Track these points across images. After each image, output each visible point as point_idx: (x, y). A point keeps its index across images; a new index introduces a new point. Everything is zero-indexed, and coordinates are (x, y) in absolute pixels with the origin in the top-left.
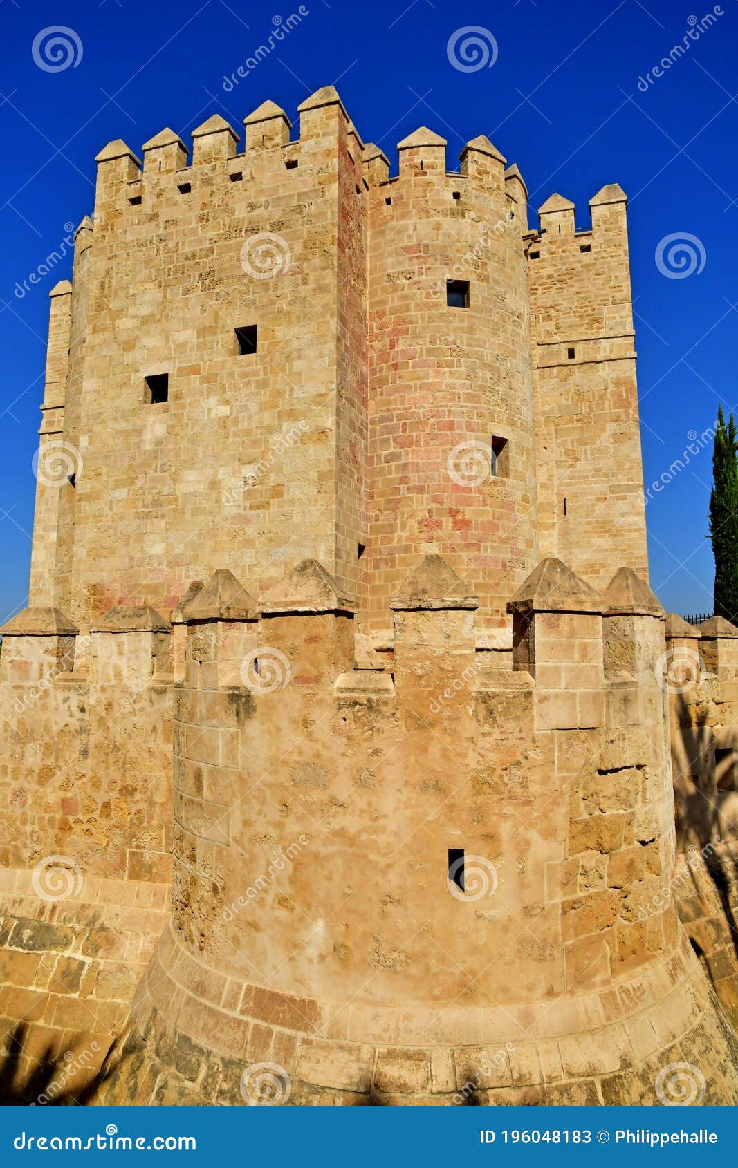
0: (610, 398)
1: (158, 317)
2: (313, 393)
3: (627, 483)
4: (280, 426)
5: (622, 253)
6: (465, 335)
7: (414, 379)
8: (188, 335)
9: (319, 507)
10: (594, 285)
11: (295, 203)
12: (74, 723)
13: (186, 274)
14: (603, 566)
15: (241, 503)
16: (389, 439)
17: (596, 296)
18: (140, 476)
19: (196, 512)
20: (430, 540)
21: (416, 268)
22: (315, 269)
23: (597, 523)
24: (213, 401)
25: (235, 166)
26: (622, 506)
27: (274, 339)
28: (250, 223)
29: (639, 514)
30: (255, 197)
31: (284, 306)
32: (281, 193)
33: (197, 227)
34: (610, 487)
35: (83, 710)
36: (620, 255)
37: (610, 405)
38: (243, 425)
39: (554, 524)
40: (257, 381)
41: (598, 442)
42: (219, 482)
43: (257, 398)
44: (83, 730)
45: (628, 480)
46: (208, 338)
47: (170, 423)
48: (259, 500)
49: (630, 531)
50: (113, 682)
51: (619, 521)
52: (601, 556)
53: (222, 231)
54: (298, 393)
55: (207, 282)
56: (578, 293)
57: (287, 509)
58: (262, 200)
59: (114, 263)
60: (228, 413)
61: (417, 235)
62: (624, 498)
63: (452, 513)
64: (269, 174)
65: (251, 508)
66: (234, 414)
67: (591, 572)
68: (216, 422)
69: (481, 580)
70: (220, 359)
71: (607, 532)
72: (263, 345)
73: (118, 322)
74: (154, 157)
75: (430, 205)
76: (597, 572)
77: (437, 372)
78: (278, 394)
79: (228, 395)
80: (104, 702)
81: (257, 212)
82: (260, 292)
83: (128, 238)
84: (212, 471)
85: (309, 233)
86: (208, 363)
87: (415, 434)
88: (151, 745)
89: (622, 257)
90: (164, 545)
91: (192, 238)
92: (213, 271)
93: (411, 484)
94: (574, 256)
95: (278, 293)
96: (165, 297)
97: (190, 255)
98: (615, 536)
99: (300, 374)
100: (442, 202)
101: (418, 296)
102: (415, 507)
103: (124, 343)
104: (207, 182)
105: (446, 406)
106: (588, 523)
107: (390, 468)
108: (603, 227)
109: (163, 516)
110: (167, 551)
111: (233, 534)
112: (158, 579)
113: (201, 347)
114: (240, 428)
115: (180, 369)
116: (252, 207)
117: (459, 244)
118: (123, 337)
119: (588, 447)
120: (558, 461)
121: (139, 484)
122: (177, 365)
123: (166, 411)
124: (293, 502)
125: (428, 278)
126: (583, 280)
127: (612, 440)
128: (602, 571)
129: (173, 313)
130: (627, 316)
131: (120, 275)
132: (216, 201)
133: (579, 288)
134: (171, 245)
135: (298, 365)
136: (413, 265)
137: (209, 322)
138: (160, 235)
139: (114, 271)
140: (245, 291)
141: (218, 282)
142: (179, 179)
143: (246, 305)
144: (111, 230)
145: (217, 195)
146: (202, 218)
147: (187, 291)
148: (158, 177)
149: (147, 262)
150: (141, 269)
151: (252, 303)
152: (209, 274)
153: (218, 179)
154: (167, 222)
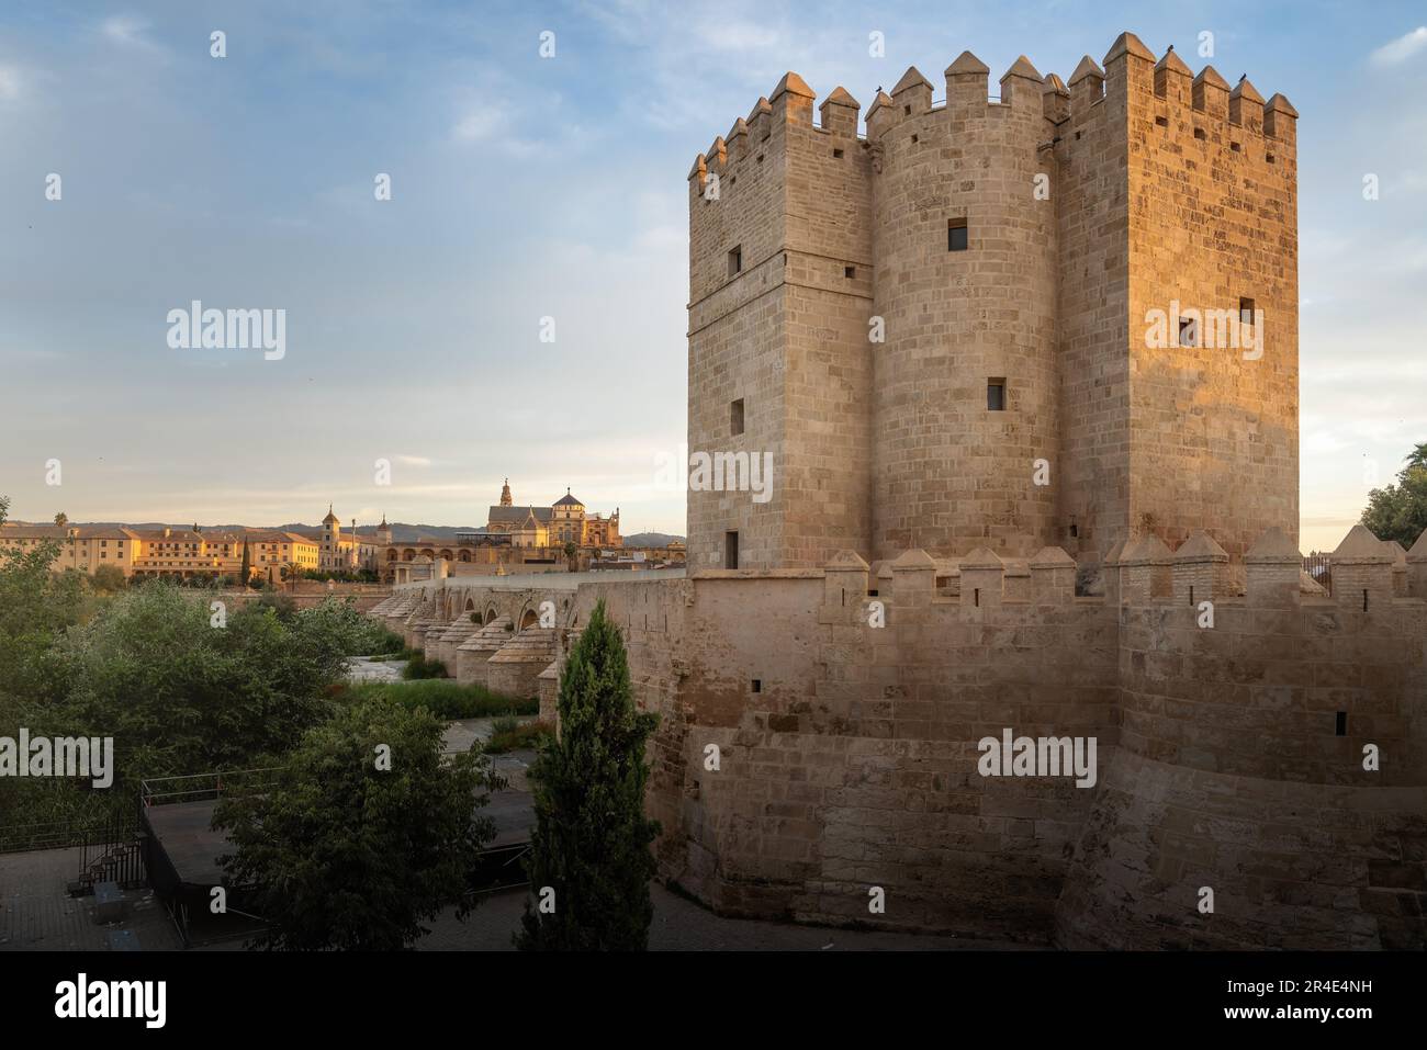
15: (1248, 455)
18: (1180, 414)
25: (1236, 135)
28: (1247, 199)
30: (1249, 175)
32: (1265, 183)
33: (1211, 181)
53: (1228, 196)
55: (1221, 240)
57: (1274, 466)
60: (1239, 374)
64: (1257, 159)
66: (1242, 376)
68: (1231, 379)
73: (1155, 249)
81: (1251, 191)
83: (1159, 160)
84: (1230, 422)
91: (1208, 191)
92: (1225, 233)
96: (1191, 241)
97: (1207, 207)
103: (1161, 273)
104: (1217, 138)
110: (1202, 488)
112: (1196, 513)
113: (1219, 304)
116: (1248, 184)
118: (1160, 267)
124: (1277, 461)
129: (1198, 261)
131: (1154, 197)
132: (1222, 159)
137: (1223, 283)
138: (1183, 172)
139: (1149, 191)
140: (1245, 263)
141: (1228, 245)
142: (1195, 121)
143: (1247, 278)
144: (1144, 142)
145: (1224, 157)
146: (1214, 173)
147: (1207, 243)
148: (1179, 106)
149: (1176, 196)
150: (1171, 200)
151: (1250, 278)
152: (1221, 235)
153: (1224, 141)
154: (1188, 162)
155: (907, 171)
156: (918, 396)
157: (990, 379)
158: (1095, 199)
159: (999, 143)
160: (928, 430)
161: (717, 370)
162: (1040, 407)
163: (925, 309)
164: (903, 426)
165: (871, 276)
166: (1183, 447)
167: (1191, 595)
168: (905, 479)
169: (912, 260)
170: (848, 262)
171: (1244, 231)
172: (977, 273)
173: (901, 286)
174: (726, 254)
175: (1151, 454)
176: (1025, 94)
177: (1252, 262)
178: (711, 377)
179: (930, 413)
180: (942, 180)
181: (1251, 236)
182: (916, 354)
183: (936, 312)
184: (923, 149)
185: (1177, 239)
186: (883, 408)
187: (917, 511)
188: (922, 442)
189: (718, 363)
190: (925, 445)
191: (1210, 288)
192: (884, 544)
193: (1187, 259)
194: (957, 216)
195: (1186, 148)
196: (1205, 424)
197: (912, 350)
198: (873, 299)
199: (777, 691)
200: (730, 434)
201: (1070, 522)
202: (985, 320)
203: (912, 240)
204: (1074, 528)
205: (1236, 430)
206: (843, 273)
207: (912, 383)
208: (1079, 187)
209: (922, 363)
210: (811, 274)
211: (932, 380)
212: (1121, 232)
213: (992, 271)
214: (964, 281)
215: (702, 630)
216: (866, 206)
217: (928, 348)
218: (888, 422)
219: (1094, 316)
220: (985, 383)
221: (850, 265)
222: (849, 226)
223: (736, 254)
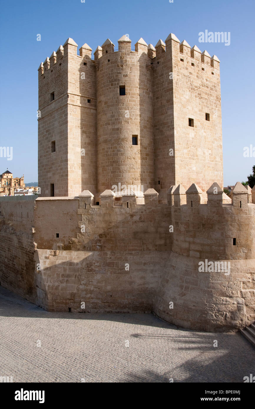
15: (209, 159)
24: (203, 130)
25: (203, 66)
40: (210, 129)
43: (211, 133)
47: (195, 134)
55: (200, 96)
72: (211, 120)
73: (181, 97)
74: (185, 49)
79: (205, 130)
81: (208, 82)
86: (201, 120)
95: (213, 107)
96: (191, 95)
97: (196, 86)
99: (217, 130)
103: (183, 105)
104: (198, 66)
109: (195, 160)
110: (196, 169)
114: (208, 140)
115: (196, 119)
116: (207, 80)
123: (194, 130)
129: (194, 102)
131: (180, 82)
134: (192, 80)
137: (201, 108)
138: (189, 76)
139: (179, 80)
140: (207, 103)
141: (202, 98)
142: (192, 61)
143: (207, 107)
144: (177, 66)
145: (200, 72)
146: (197, 76)
147: (196, 97)
148: (187, 56)
149: (187, 82)
150: (185, 83)
151: (208, 107)
152: (200, 94)
153: (200, 67)
154: (190, 72)
155: (106, 70)
156: (111, 140)
157: (133, 136)
158: (163, 82)
159: (135, 63)
160: (114, 151)
161: (47, 131)
162: (148, 144)
163: (112, 113)
164: (106, 150)
165: (96, 102)
166: (190, 157)
167: (192, 204)
168: (107, 166)
169: (109, 98)
170: (88, 98)
171: (206, 94)
172: (128, 103)
173: (105, 106)
174: (50, 95)
175: (181, 159)
176: (142, 49)
177: (209, 103)
178: (45, 133)
179: (115, 146)
180: (117, 74)
181: (208, 95)
182: (110, 127)
183: (116, 114)
184: (111, 64)
185: (187, 95)
186: (100, 144)
187: (111, 177)
188: (112, 155)
189: (47, 129)
190: (113, 156)
191: (197, 110)
192: (101, 187)
193: (190, 101)
194: (122, 85)
195: (189, 68)
196: (196, 150)
197: (108, 126)
198: (96, 110)
199: (64, 237)
200: (51, 152)
201: (158, 180)
202: (131, 117)
203: (108, 91)
204: (159, 181)
205: (205, 152)
206: (87, 101)
207: (109, 136)
208: (159, 78)
209: (112, 130)
210: (77, 102)
211: (115, 135)
212: (171, 92)
213: (133, 102)
214: (125, 105)
215: (39, 217)
216: (94, 81)
217: (113, 125)
218: (101, 148)
219: (164, 117)
220: (131, 137)
221: (89, 99)
222: (89, 87)
223: (53, 94)
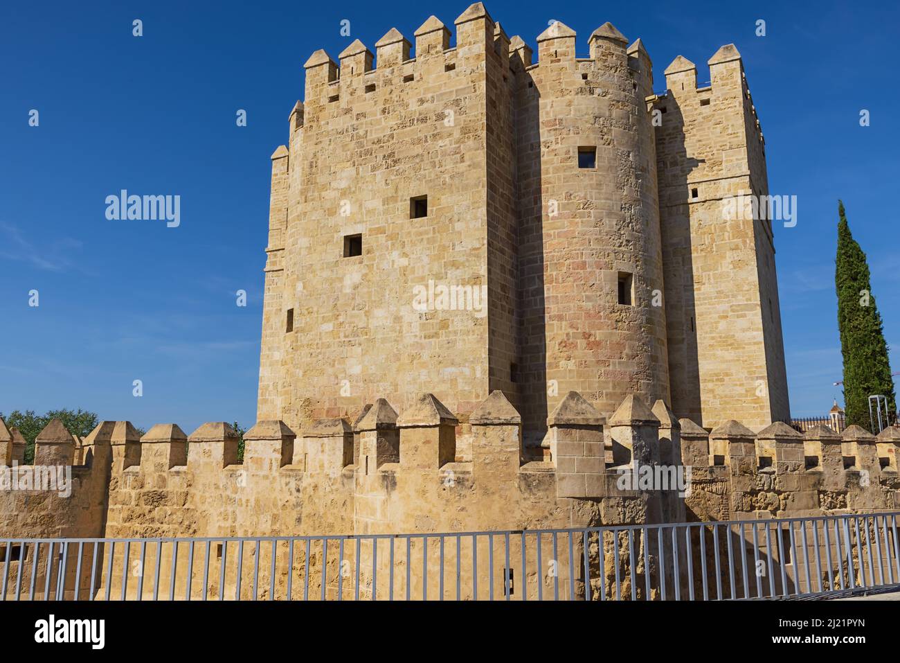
0: (729, 230)
1: (353, 189)
2: (470, 247)
3: (746, 303)
4: (446, 273)
5: (737, 104)
6: (594, 191)
7: (552, 229)
8: (376, 204)
9: (476, 336)
10: (713, 133)
11: (454, 97)
12: (293, 500)
13: (374, 155)
14: (727, 375)
15: (418, 334)
16: (534, 277)
17: (715, 143)
18: (342, 313)
19: (384, 340)
20: (569, 358)
21: (553, 138)
22: (470, 150)
23: (720, 337)
24: (395, 254)
25: (408, 69)
26: (742, 323)
27: (440, 205)
28: (420, 114)
29: (757, 330)
30: (424, 94)
31: (447, 180)
32: (444, 90)
33: (381, 118)
34: (731, 306)
35: (298, 491)
36: (735, 106)
37: (729, 236)
38: (418, 274)
39: (683, 339)
40: (428, 239)
41: (720, 268)
42: (401, 317)
43: (428, 252)
44: (298, 505)
45: (747, 300)
46: (391, 206)
47: (364, 271)
48: (432, 331)
49: (750, 344)
50: (319, 471)
51: (739, 335)
52: (724, 366)
53: (399, 122)
54: (458, 248)
55: (389, 161)
56: (700, 141)
57: (452, 337)
58: (429, 96)
59: (319, 146)
60: (407, 264)
61: (554, 112)
62: (744, 316)
63: (587, 336)
64: (434, 76)
65: (425, 338)
66: (412, 265)
67: (717, 380)
68: (398, 271)
69: (611, 390)
70: (400, 222)
71: (729, 345)
72: (432, 211)
73: (323, 194)
74: (346, 64)
75: (563, 86)
76: (722, 380)
77: (571, 223)
78: (444, 248)
79: (407, 249)
80: (313, 485)
81: (425, 105)
82: (429, 169)
83: (330, 127)
84: (395, 309)
85: (465, 121)
86: (391, 225)
87: (554, 273)
88: (343, 514)
89: (738, 108)
90: (360, 367)
91: (378, 127)
92: (394, 153)
93: (552, 314)
94: (696, 109)
95: (442, 169)
96: (358, 174)
97: (376, 141)
98: (737, 348)
99: (460, 233)
100: (573, 83)
101: (555, 160)
102: (555, 332)
103: (328, 209)
104: (388, 82)
105: (579, 249)
106: (713, 338)
107: (536, 300)
108: (720, 83)
109: (360, 344)
110: (363, 371)
111: (413, 358)
112: (357, 393)
113: (386, 212)
114: (416, 275)
115: (370, 230)
116: (422, 101)
117: (587, 116)
118: (328, 205)
119: (711, 273)
120: (685, 286)
121: (341, 319)
122: (369, 227)
123: (361, 263)
124: (455, 333)
125: (563, 146)
126: (704, 129)
127: (731, 266)
128: (726, 379)
129: (364, 186)
130: (743, 159)
131: (323, 157)
132: (394, 95)
133: (701, 136)
134: (361, 132)
135: (458, 226)
136: (551, 136)
137: (391, 193)
138: (353, 125)
140: (417, 168)
141: (398, 161)
142: (367, 81)
143: (419, 179)
145: (396, 93)
148: (351, 80)
150: (340, 151)
151: (423, 178)
152: (391, 155)
153: (396, 81)
154: (358, 115)
195: (356, 105)
